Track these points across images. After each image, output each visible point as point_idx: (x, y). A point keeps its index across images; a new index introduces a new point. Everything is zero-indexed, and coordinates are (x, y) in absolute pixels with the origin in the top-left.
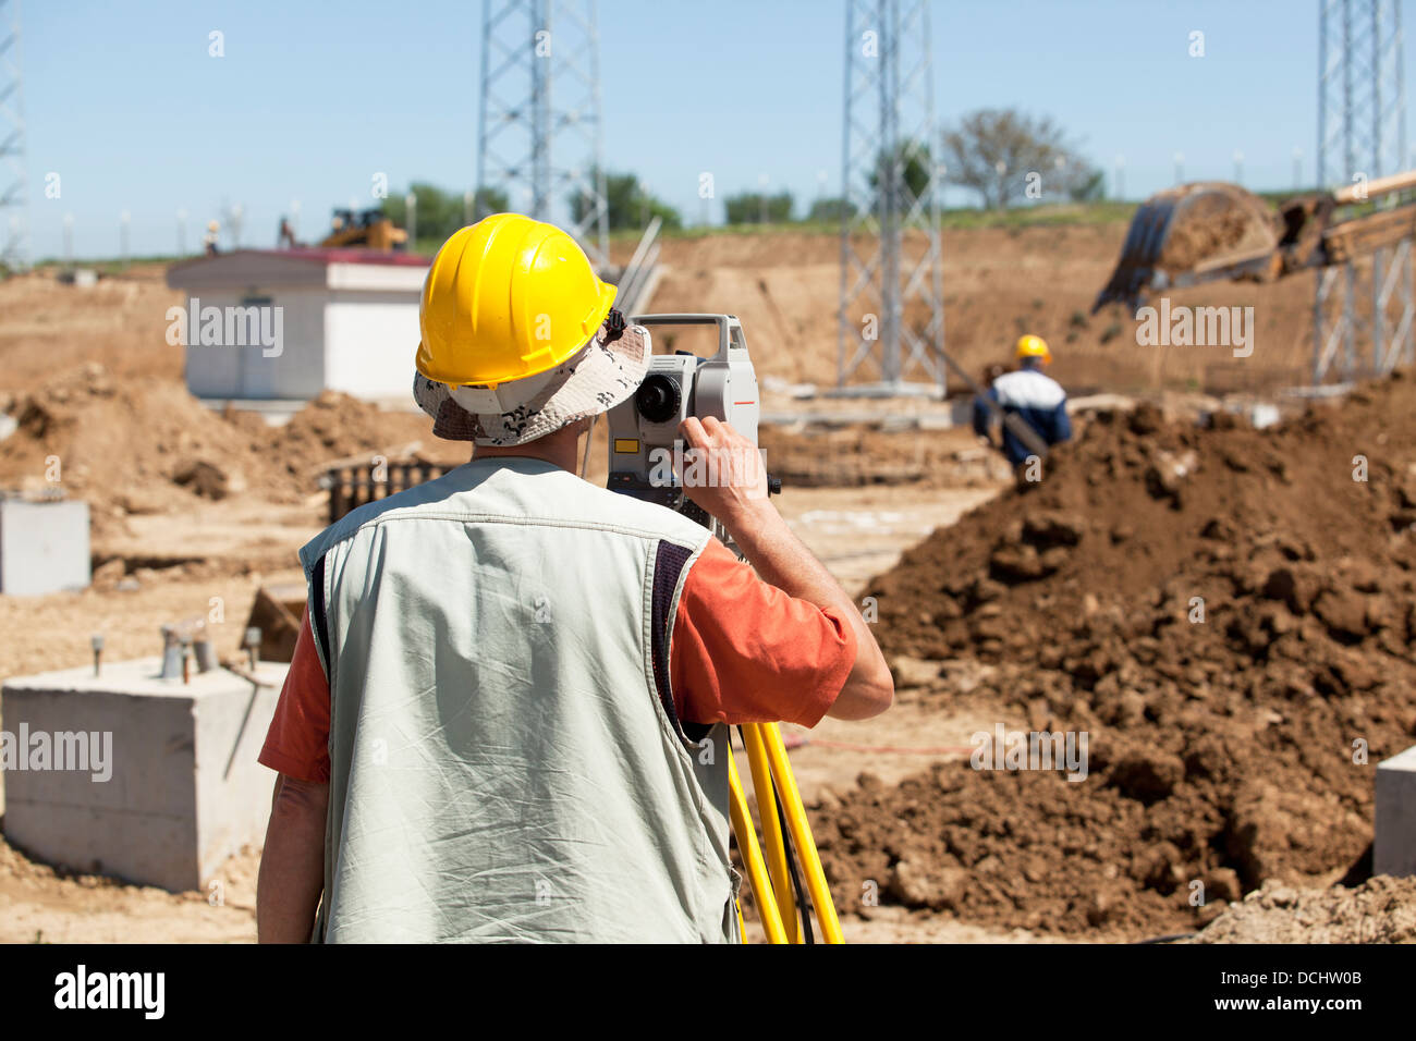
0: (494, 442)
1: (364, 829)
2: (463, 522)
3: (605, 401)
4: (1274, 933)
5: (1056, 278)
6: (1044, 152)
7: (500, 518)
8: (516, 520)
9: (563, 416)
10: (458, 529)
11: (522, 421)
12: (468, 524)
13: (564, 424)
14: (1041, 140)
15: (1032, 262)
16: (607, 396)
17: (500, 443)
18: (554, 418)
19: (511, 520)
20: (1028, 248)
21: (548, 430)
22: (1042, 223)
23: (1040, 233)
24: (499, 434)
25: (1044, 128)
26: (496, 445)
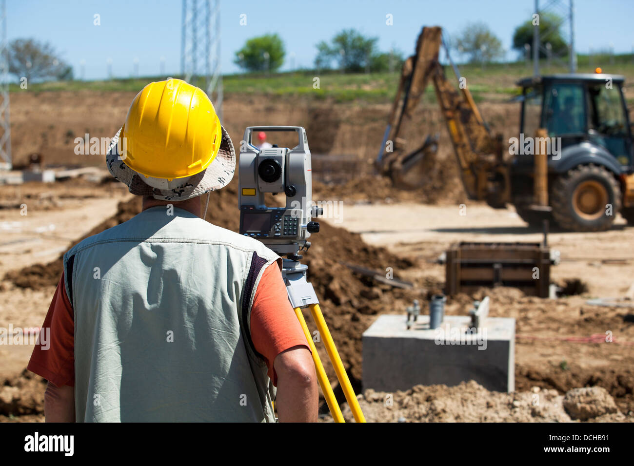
0: (166, 198)
1: (103, 409)
2: (150, 242)
3: (222, 182)
4: (377, 414)
5: (60, 115)
6: (46, 58)
7: (171, 240)
8: (179, 240)
9: (205, 188)
10: (148, 246)
11: (182, 189)
12: (152, 243)
13: (206, 192)
14: (45, 52)
15: (46, 107)
16: (222, 179)
17: (169, 199)
18: (200, 188)
19: (176, 240)
20: (43, 101)
21: (197, 194)
22: (49, 90)
23: (48, 95)
24: (169, 194)
25: (46, 47)
26: (167, 200)
